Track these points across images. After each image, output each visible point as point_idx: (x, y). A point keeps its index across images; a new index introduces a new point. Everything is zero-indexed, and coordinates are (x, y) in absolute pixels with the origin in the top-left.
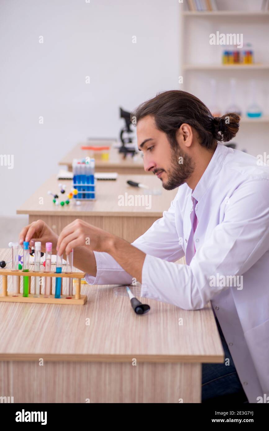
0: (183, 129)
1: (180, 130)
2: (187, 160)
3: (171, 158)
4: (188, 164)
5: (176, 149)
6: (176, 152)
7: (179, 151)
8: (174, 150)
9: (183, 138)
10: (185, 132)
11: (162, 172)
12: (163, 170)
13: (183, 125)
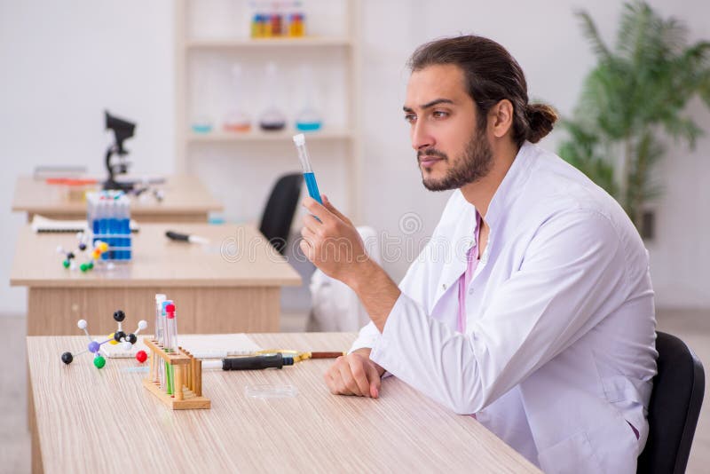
0: (501, 108)
1: (497, 109)
2: (487, 156)
3: (468, 143)
4: (485, 162)
5: (481, 132)
6: (478, 138)
7: (483, 138)
8: (478, 133)
9: (495, 120)
10: (500, 113)
11: (442, 159)
12: (444, 157)
13: (504, 101)
